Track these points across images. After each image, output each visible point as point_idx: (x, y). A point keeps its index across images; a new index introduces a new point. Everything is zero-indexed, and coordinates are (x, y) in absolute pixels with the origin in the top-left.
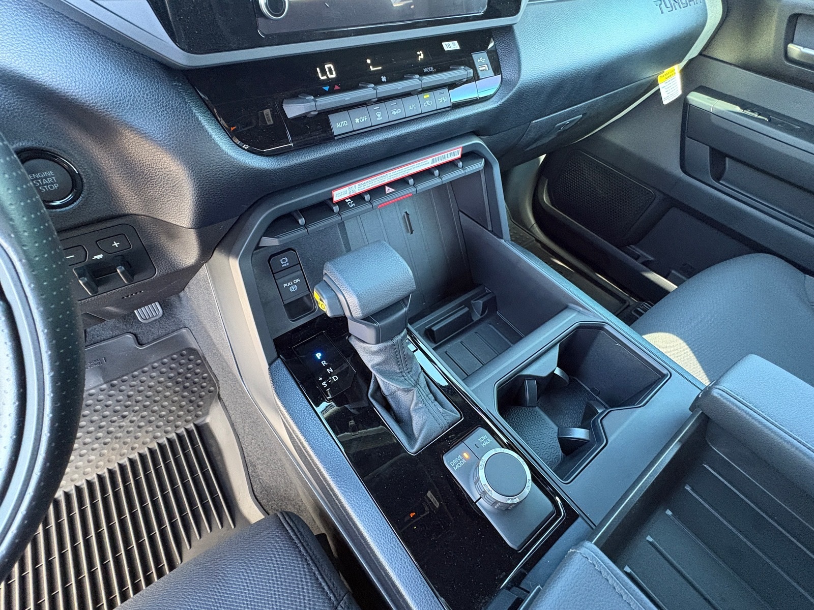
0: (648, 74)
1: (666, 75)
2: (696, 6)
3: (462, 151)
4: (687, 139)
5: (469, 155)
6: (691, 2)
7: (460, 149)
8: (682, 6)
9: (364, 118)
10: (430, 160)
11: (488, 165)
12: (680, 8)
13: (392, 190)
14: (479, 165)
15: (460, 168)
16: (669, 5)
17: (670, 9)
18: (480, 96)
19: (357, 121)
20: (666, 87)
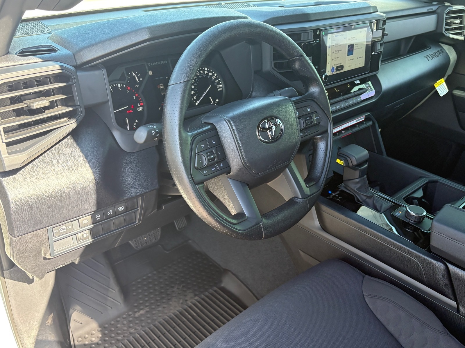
0: (430, 84)
1: (438, 83)
2: (443, 55)
3: (365, 117)
4: (459, 112)
5: (367, 119)
6: (440, 54)
7: (364, 117)
8: (436, 56)
9: (339, 106)
10: (355, 121)
11: (374, 123)
12: (436, 57)
13: (344, 132)
14: (371, 123)
15: (364, 124)
16: (430, 57)
17: (432, 58)
18: (370, 97)
19: (337, 107)
20: (440, 89)
